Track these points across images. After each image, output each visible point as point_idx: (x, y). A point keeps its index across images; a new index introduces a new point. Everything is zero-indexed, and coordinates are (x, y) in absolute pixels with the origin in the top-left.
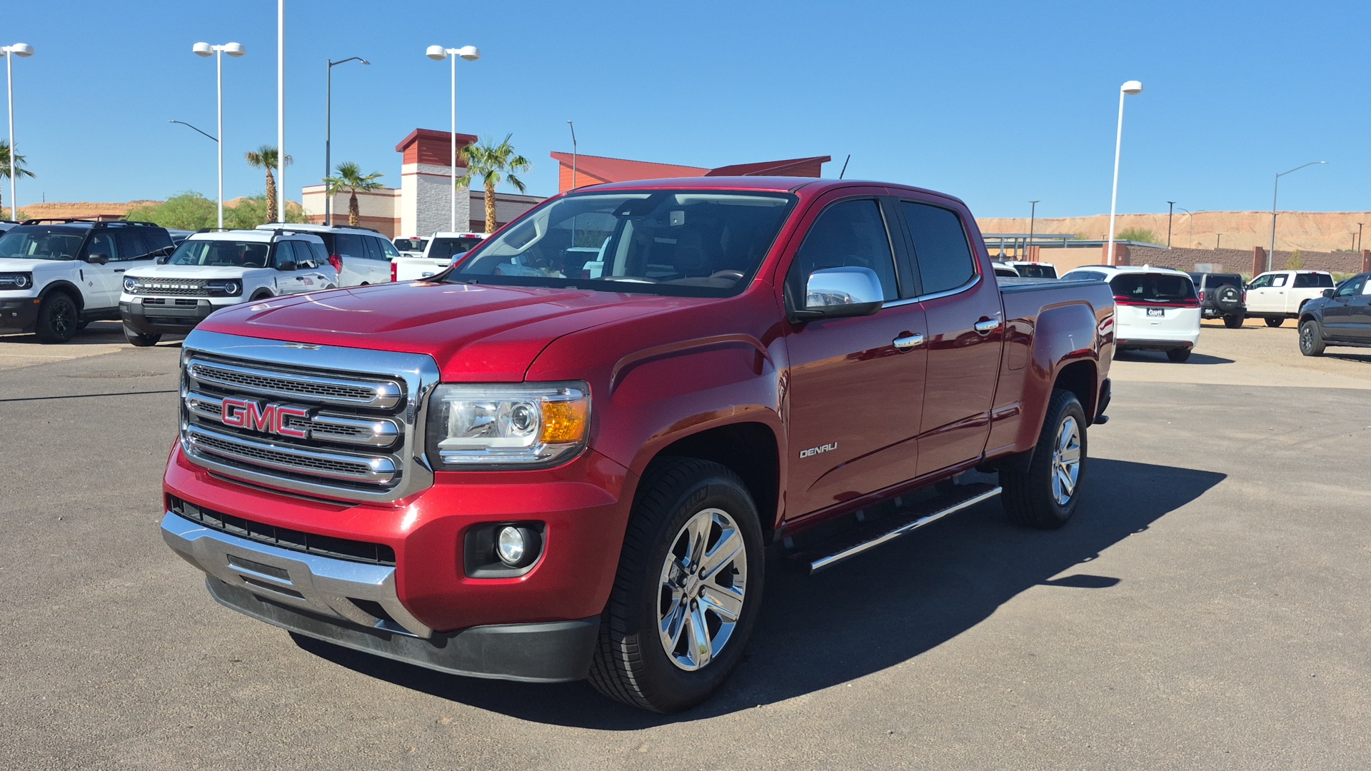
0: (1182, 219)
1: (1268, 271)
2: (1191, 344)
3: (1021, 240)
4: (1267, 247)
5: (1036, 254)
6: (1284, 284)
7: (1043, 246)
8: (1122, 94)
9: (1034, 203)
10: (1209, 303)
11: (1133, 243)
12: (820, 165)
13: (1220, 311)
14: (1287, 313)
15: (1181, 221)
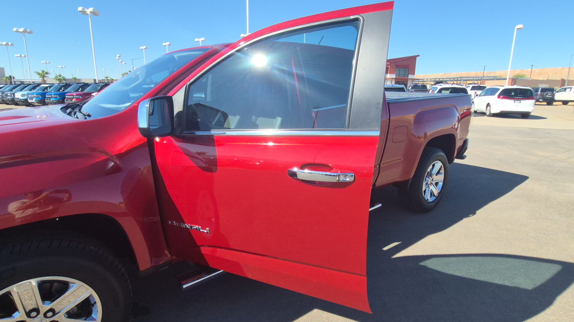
0: (536, 70)
1: (565, 86)
2: (530, 112)
3: (480, 78)
4: (565, 78)
5: (484, 83)
6: (570, 90)
7: (487, 80)
8: (516, 30)
9: (485, 67)
10: (541, 97)
11: (518, 78)
12: (416, 58)
13: (545, 100)
14: (570, 100)
15: (536, 71)
